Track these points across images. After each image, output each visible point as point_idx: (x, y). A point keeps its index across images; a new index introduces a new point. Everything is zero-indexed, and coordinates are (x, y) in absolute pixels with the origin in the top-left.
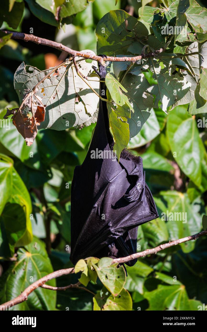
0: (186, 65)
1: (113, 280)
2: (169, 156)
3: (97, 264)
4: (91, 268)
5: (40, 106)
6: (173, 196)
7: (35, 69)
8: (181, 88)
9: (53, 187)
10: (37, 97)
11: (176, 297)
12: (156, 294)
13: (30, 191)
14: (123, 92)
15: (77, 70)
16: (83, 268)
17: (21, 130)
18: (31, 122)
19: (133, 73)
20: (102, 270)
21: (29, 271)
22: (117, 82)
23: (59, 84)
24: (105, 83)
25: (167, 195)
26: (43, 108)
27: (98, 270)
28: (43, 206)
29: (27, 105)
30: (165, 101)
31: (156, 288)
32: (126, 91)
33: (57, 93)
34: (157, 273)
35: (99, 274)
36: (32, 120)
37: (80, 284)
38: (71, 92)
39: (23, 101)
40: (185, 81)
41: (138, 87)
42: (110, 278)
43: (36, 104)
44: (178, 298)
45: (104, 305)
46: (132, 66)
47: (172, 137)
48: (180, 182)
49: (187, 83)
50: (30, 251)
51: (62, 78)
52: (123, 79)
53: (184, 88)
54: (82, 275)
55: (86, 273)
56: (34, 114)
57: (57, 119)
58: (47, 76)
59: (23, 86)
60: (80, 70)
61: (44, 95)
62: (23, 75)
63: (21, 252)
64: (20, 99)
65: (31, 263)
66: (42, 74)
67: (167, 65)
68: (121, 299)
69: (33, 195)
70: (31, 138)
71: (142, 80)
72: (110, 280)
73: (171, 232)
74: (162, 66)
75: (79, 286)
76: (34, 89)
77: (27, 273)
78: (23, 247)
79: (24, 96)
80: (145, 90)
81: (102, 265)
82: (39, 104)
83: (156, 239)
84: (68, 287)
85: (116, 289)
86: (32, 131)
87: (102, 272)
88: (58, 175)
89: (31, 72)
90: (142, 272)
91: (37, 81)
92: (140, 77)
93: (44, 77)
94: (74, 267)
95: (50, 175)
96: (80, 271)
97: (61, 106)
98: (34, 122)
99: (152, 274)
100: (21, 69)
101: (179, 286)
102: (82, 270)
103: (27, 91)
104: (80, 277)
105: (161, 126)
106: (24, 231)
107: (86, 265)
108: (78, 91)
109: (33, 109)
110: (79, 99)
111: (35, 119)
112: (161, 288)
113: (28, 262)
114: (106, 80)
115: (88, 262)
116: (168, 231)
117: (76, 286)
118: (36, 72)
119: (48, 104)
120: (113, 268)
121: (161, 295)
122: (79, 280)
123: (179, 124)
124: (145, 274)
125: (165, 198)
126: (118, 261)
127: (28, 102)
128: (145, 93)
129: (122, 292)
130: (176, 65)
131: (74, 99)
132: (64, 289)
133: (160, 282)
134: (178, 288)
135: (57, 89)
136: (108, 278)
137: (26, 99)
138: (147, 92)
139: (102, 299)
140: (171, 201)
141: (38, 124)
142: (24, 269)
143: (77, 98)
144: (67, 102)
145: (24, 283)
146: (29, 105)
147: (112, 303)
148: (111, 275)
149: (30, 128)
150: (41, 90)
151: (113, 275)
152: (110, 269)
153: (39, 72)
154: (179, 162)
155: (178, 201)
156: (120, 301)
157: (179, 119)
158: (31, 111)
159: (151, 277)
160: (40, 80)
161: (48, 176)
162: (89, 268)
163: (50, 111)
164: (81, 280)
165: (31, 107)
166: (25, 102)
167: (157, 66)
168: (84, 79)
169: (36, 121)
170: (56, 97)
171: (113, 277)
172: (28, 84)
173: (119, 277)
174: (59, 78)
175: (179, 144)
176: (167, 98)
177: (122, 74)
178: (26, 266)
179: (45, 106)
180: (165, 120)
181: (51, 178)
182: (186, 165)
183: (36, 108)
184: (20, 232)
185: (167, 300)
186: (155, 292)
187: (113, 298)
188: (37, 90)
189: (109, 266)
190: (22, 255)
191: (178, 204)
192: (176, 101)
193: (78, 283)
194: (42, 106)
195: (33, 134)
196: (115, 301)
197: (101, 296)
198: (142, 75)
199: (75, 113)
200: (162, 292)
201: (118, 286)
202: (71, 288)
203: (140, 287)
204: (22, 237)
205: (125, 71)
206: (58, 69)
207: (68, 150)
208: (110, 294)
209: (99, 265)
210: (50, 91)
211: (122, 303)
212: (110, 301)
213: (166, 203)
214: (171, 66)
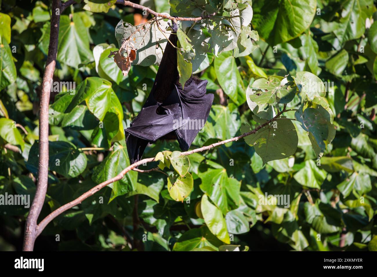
0: (231, 24)
1: (181, 166)
2: (216, 82)
3: (170, 155)
4: (166, 158)
5: (133, 50)
6: (219, 109)
7: (129, 24)
8: (227, 40)
9: (138, 102)
10: (131, 43)
11: (220, 177)
12: (207, 175)
13: (122, 104)
14: (188, 41)
15: (158, 26)
16: (161, 157)
17: (119, 65)
18: (127, 60)
19: (195, 29)
20: (173, 159)
21: (121, 158)
22: (185, 35)
23: (146, 35)
24: (176, 35)
25: (215, 108)
26: (135, 51)
27: (171, 159)
28: (131, 114)
29: (124, 49)
30: (217, 48)
31: (206, 170)
32: (190, 41)
33: (144, 41)
34: (207, 161)
35: (172, 162)
36: (128, 59)
37: (158, 169)
38: (154, 41)
39: (121, 46)
40: (229, 35)
41: (199, 38)
42: (179, 165)
43: (130, 48)
44: (221, 178)
45: (174, 183)
46: (194, 24)
47: (218, 69)
48: (223, 100)
49: (231, 36)
50: (122, 145)
51: (148, 32)
52: (189, 32)
53: (229, 39)
54: (160, 163)
55: (163, 161)
56: (129, 55)
57: (144, 59)
58: (138, 29)
59: (121, 36)
60: (160, 26)
61: (135, 42)
62: (121, 28)
63: (116, 145)
64: (119, 44)
65: (122, 153)
66: (134, 28)
67: (218, 24)
68: (186, 179)
69: (124, 107)
70: (126, 71)
71: (201, 34)
72: (179, 166)
73: (217, 132)
74: (215, 24)
75: (158, 170)
76: (129, 38)
77: (119, 159)
78: (118, 142)
79: (122, 43)
80: (203, 40)
81: (174, 156)
82: (132, 48)
83: (206, 136)
84: (151, 170)
85: (183, 172)
86: (127, 66)
87: (174, 161)
88: (142, 94)
89: (127, 27)
90: (197, 160)
91: (131, 33)
92: (200, 31)
93: (135, 30)
94: (155, 157)
95: (136, 94)
96: (159, 160)
97: (146, 50)
98: (128, 60)
99: (204, 161)
100: (120, 24)
101: (222, 169)
102: (160, 159)
103: (124, 39)
104: (158, 164)
105: (210, 61)
106: (117, 131)
107: (163, 156)
108: (158, 40)
109: (128, 51)
110: (158, 46)
111: (130, 58)
112: (210, 170)
113: (120, 152)
114: (177, 33)
115: (164, 154)
116: (215, 132)
117: (156, 170)
118: (130, 27)
119: (138, 49)
120: (181, 158)
121: (210, 176)
122: (158, 166)
123: (223, 60)
124: (199, 161)
125: (214, 109)
126: (184, 154)
127: (125, 46)
128: (203, 42)
129: (186, 174)
130: (224, 24)
131: (155, 46)
132: (148, 172)
133: (209, 166)
134: (221, 171)
135: (144, 38)
136: (178, 164)
137: (123, 45)
138: (205, 42)
139: (173, 179)
140: (217, 112)
141: (131, 62)
142: (117, 157)
143: (157, 45)
144: (151, 47)
145: (117, 166)
146: (126, 49)
147: (180, 182)
148: (179, 163)
149: (126, 64)
150: (133, 39)
151: (181, 163)
152: (179, 159)
153: (132, 27)
154: (222, 86)
155: (222, 112)
156: (185, 181)
157: (223, 57)
158: (127, 52)
159: (203, 163)
160: (133, 32)
161: (135, 94)
162: (165, 158)
163: (139, 53)
164: (159, 166)
165: (126, 50)
166: (123, 46)
167: (212, 24)
168: (162, 32)
169: (130, 60)
170: (143, 44)
171: (181, 164)
172: (125, 35)
173: (185, 164)
174: (146, 31)
175: (222, 74)
176: (218, 46)
177: (188, 29)
178: (119, 154)
179: (136, 50)
180: (213, 58)
181: (137, 96)
182: (227, 88)
183: (130, 51)
184: (115, 131)
185: (214, 179)
186: (206, 173)
187: (181, 178)
188: (131, 38)
189: (179, 157)
190: (116, 147)
191: (222, 114)
192: (223, 48)
193: (157, 168)
194: (134, 49)
195: (128, 68)
196: (182, 181)
197: (173, 177)
198: (201, 30)
199: (156, 55)
200: (211, 174)
201: (184, 170)
202: (152, 171)
203: (195, 169)
204: (116, 135)
205: (190, 27)
206: (145, 25)
207: (148, 77)
208: (179, 175)
209: (172, 156)
210: (140, 40)
211: (186, 182)
212: (179, 180)
213: (214, 113)
214: (221, 25)
